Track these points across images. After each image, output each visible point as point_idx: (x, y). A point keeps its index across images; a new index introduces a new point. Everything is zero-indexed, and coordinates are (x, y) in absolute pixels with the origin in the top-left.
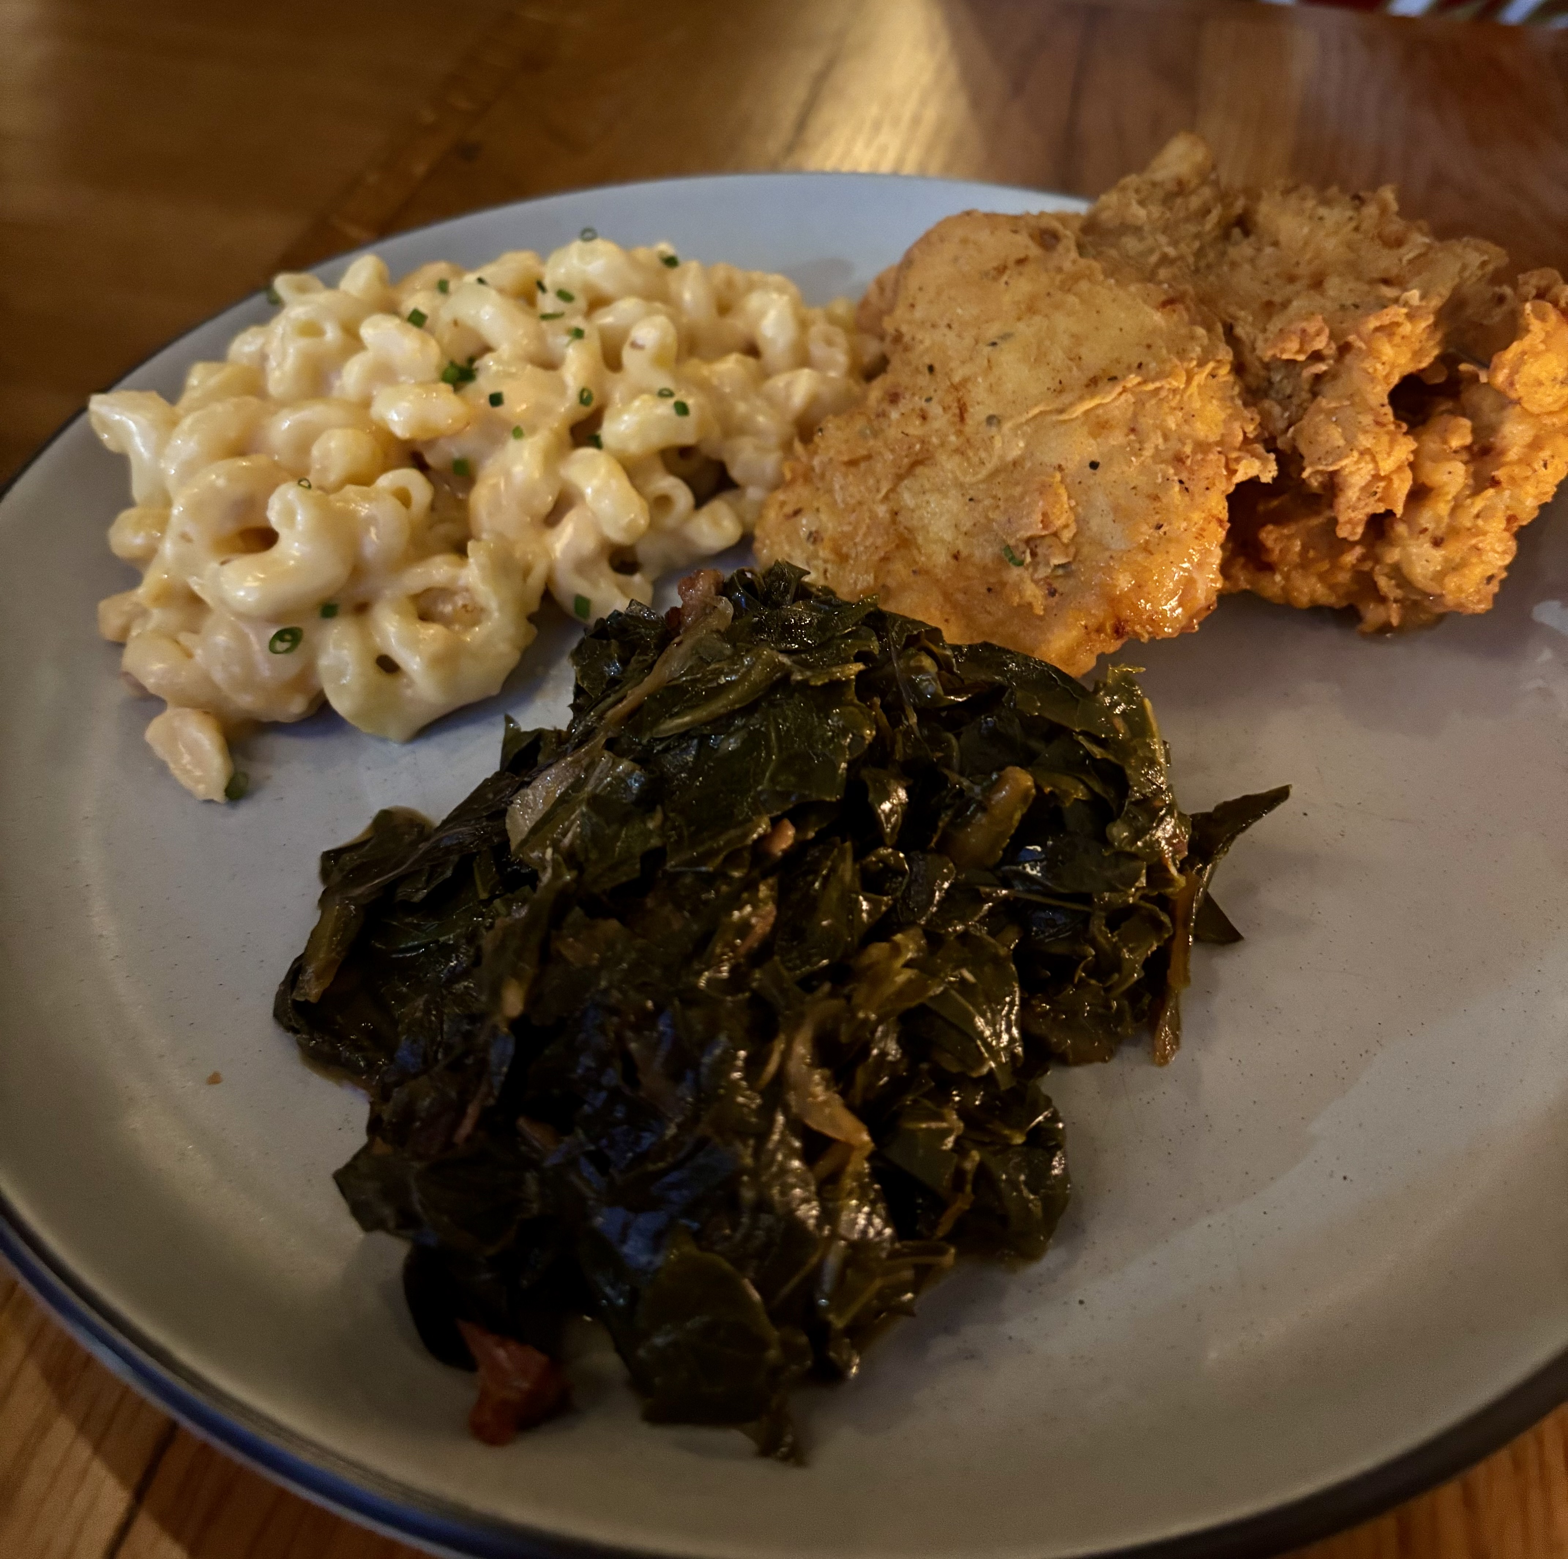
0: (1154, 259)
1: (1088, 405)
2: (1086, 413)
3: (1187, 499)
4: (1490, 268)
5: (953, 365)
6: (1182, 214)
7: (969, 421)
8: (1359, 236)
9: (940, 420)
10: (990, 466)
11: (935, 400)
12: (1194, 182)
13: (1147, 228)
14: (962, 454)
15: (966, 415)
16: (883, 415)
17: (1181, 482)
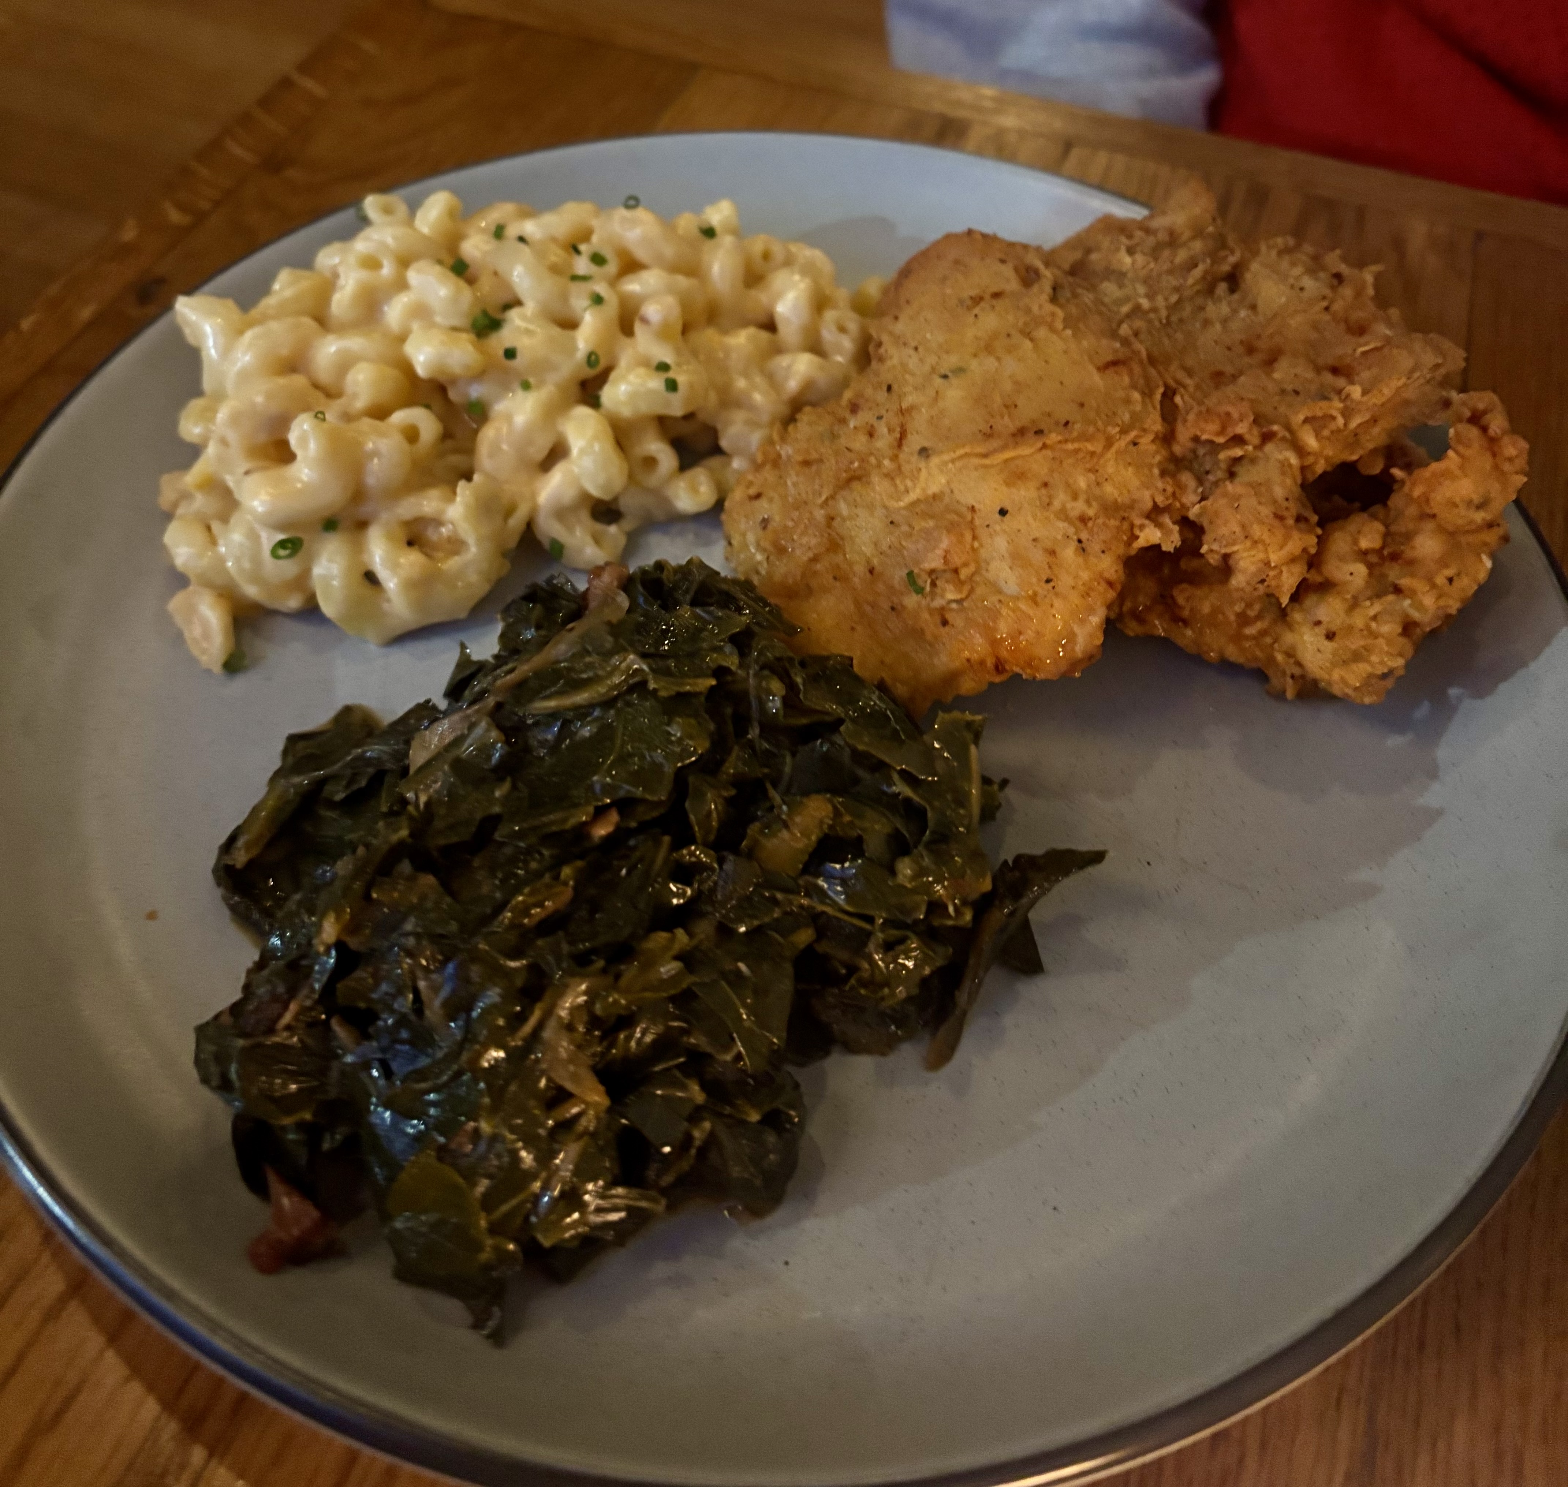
0: (1125, 309)
1: (1008, 454)
2: (1006, 461)
3: (1080, 560)
4: (1443, 371)
5: (908, 389)
6: (1166, 267)
7: (905, 449)
8: (1327, 317)
9: (884, 441)
10: (913, 496)
11: (884, 420)
12: (1187, 234)
13: (1130, 275)
14: (892, 479)
15: (904, 442)
16: (843, 421)
17: (1080, 541)
